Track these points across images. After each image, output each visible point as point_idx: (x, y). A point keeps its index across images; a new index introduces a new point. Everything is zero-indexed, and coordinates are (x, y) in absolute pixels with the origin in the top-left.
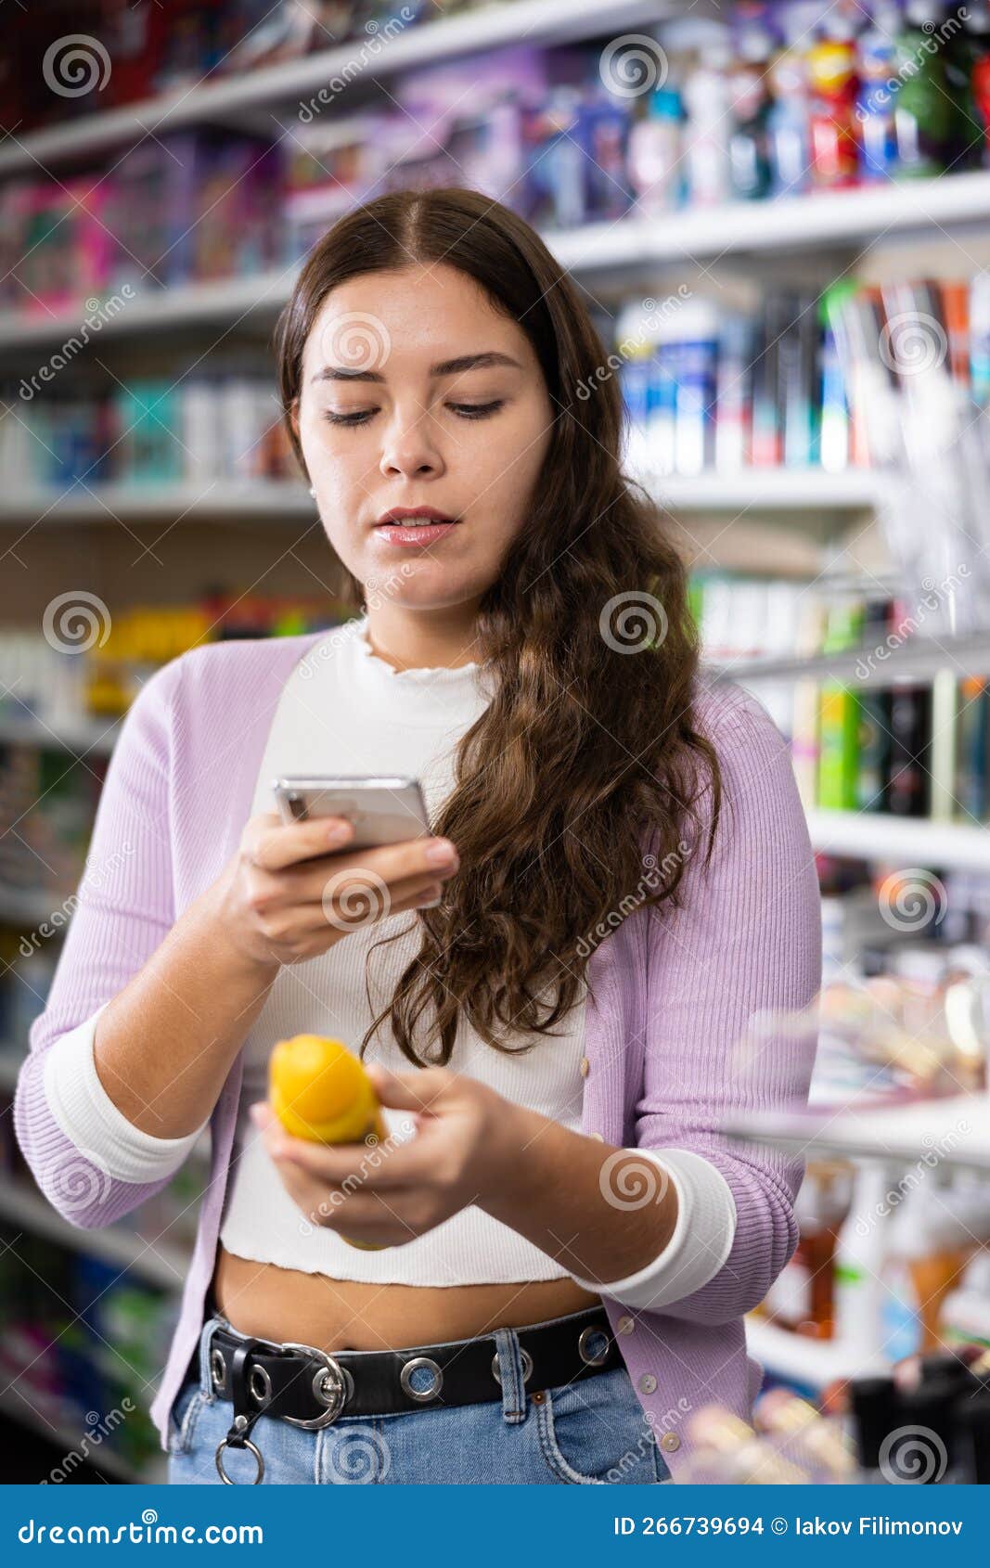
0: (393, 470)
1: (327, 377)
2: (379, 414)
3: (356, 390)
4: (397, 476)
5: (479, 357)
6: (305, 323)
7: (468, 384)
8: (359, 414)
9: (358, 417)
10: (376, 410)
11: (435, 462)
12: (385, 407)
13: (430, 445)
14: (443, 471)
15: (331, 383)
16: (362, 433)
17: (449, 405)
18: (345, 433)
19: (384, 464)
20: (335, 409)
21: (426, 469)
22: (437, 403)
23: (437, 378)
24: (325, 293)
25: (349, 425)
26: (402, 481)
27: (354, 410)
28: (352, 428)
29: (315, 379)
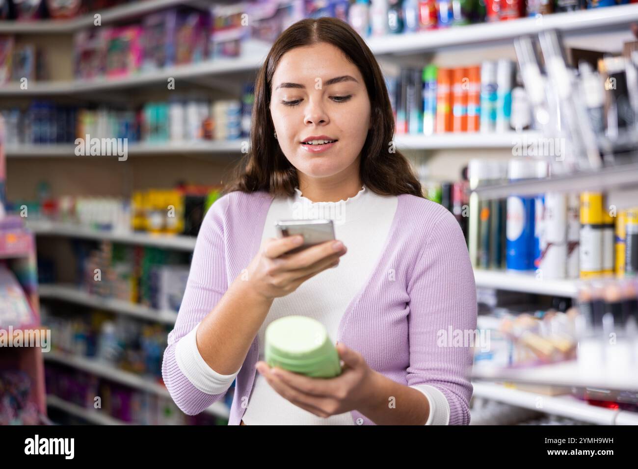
0: (310, 122)
1: (282, 87)
2: (304, 101)
3: (294, 92)
4: (310, 125)
5: (343, 77)
6: (273, 68)
7: (338, 89)
8: (295, 101)
9: (294, 103)
10: (302, 100)
11: (326, 119)
12: (305, 98)
13: (323, 112)
14: (329, 123)
15: (284, 89)
16: (296, 108)
17: (330, 97)
18: (289, 109)
19: (305, 120)
20: (286, 99)
21: (322, 121)
22: (326, 97)
23: (326, 86)
24: (282, 55)
25: (291, 105)
26: (312, 127)
27: (294, 99)
28: (292, 107)
29: (277, 88)
